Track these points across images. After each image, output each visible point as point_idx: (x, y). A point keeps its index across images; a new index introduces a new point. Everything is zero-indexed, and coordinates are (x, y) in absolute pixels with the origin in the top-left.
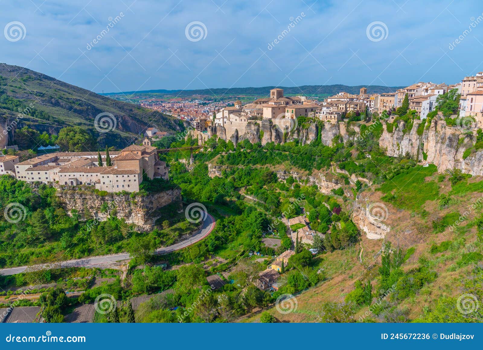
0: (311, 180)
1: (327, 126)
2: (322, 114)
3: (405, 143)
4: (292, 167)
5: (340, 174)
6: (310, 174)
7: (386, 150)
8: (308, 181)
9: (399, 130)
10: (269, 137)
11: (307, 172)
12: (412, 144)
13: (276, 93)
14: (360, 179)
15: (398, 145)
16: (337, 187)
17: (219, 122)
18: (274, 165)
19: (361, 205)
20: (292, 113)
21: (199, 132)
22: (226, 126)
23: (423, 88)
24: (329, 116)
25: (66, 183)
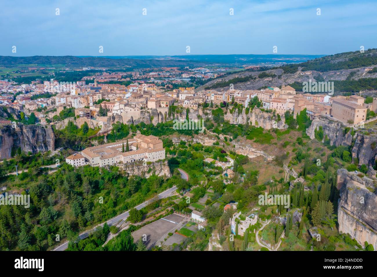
0: (195, 140)
1: (191, 111)
2: (185, 104)
3: (240, 118)
4: (180, 135)
5: (214, 135)
6: (193, 137)
7: (229, 121)
8: (192, 141)
9: (236, 113)
10: (158, 119)
11: (191, 137)
12: (243, 118)
13: (142, 90)
14: (225, 136)
15: (236, 119)
16: (215, 141)
17: (117, 113)
18: (167, 135)
19: (241, 147)
20: (167, 103)
21: (90, 119)
22: (122, 114)
23: (237, 93)
24: (192, 106)
25: (127, 162)
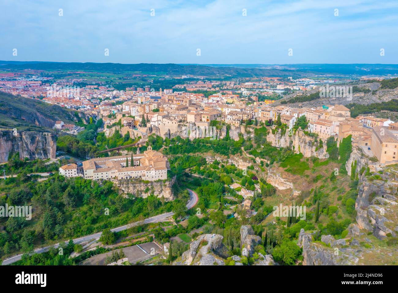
0: (230, 161)
1: (233, 128)
2: (227, 120)
3: (282, 140)
4: (215, 153)
5: (250, 157)
6: (229, 158)
7: (271, 143)
8: (227, 162)
9: (279, 134)
11: (226, 157)
12: (286, 141)
13: (188, 102)
14: (262, 160)
15: (279, 141)
16: (250, 165)
17: (155, 124)
18: (202, 153)
19: (272, 175)
20: (208, 118)
21: (131, 129)
22: (160, 127)
23: (286, 110)
24: (234, 122)
25: (122, 178)
